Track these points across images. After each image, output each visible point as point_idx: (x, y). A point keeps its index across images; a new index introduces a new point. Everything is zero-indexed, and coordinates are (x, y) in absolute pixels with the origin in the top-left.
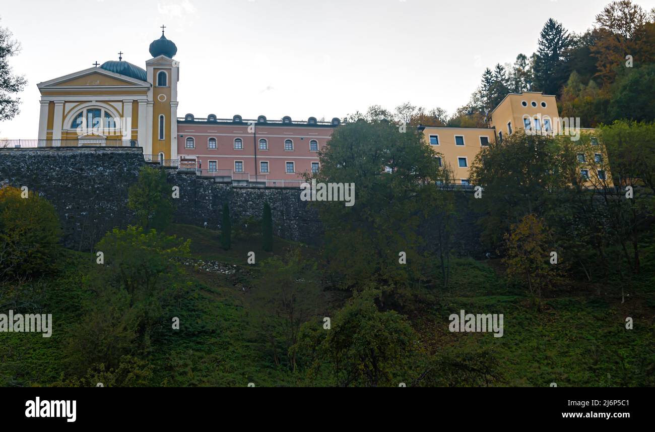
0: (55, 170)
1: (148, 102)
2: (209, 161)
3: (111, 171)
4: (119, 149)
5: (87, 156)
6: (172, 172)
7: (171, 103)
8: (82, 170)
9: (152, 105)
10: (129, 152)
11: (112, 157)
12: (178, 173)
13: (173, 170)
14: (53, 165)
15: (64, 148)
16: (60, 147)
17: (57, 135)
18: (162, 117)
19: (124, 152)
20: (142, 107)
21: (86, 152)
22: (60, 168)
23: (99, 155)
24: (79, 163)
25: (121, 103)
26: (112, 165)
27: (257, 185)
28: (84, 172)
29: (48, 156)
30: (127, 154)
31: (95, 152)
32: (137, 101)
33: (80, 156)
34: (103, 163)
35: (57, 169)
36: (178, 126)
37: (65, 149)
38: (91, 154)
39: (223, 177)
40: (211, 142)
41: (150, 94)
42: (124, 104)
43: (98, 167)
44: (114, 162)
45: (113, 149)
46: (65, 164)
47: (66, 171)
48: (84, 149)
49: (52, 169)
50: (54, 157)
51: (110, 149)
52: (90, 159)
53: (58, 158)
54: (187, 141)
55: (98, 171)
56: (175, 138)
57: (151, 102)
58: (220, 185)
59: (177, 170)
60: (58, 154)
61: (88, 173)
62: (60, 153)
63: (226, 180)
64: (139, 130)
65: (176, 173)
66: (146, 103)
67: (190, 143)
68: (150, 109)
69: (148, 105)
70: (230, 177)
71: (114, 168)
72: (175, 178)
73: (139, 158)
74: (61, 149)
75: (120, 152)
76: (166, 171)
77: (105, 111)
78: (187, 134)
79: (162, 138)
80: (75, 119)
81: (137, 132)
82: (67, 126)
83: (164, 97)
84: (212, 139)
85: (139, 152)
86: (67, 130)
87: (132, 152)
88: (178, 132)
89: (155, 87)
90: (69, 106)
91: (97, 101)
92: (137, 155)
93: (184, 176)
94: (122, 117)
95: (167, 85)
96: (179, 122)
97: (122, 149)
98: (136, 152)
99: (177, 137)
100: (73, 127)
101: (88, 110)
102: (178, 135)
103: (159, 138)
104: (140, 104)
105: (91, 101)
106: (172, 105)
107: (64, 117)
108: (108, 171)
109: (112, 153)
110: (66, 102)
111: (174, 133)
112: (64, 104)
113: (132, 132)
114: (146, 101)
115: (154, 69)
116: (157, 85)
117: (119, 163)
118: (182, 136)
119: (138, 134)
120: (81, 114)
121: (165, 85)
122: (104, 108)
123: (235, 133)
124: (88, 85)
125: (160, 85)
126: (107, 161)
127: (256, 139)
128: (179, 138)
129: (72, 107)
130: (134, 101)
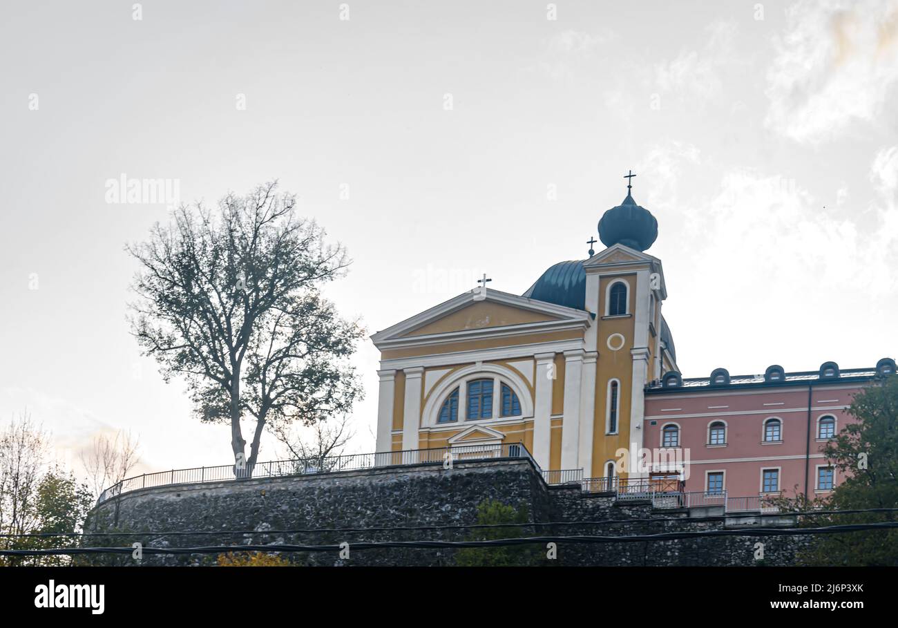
0: (364, 516)
1: (585, 355)
2: (707, 472)
3: (465, 510)
4: (484, 464)
5: (422, 483)
6: (604, 503)
7: (633, 352)
8: (411, 511)
9: (594, 360)
10: (502, 469)
11: (469, 483)
12: (614, 505)
13: (605, 499)
14: (362, 505)
15: (381, 469)
16: (375, 469)
17: (411, 440)
18: (614, 385)
19: (493, 470)
20: (572, 366)
21: (423, 476)
22: (374, 510)
23: (446, 479)
24: (409, 497)
25: (531, 362)
26: (468, 499)
27: (777, 522)
28: (414, 517)
29: (354, 489)
30: (499, 473)
31: (438, 474)
32: (562, 353)
33: (411, 484)
34: (452, 496)
35: (369, 512)
36: (646, 402)
37: (384, 472)
38: (431, 478)
39: (706, 508)
40: (714, 432)
41: (591, 336)
42: (539, 362)
43: (442, 505)
44: (473, 492)
45: (471, 466)
46: (383, 502)
47: (384, 516)
48: (417, 469)
49: (358, 513)
50: (364, 489)
51: (467, 465)
52: (429, 490)
53: (371, 491)
54: (665, 432)
55: (442, 512)
56: (638, 428)
57: (592, 354)
58: (700, 524)
59: (614, 499)
60: (371, 483)
61: (423, 518)
62: (375, 481)
63: (713, 514)
64: (565, 417)
65: (611, 505)
66: (580, 358)
67: (671, 437)
68: (591, 368)
69: (585, 361)
70: (722, 507)
71: (471, 505)
72: (608, 516)
73: (520, 481)
74: (377, 472)
75: (486, 470)
76: (589, 502)
77: (502, 382)
78: (664, 418)
79: (613, 429)
80: (445, 403)
81: (561, 421)
82: (430, 420)
83: (620, 339)
84: (718, 425)
85: (522, 469)
86: (431, 428)
87: (509, 470)
88: (646, 414)
89: (602, 319)
90: (433, 377)
91: (484, 362)
92: (518, 473)
93: (628, 512)
94: (533, 391)
95: (627, 313)
96: (648, 391)
97: (488, 464)
98: (516, 469)
99: (642, 425)
100: (439, 421)
101: (468, 382)
102: (645, 421)
103: (607, 431)
104: (567, 359)
105: (474, 363)
106: (635, 357)
107: (423, 402)
108: (460, 511)
109: (469, 475)
110: (426, 369)
111: (637, 417)
112: (424, 374)
113: (553, 422)
114: (582, 351)
115: (601, 277)
116: (607, 313)
117: (480, 494)
118: (654, 423)
119: (564, 426)
120: (455, 393)
121: (623, 312)
122: (500, 374)
123: (767, 408)
124: (467, 328)
125: (612, 312)
126: (460, 490)
127: (812, 417)
128: (648, 428)
129: (438, 380)
130: (557, 353)
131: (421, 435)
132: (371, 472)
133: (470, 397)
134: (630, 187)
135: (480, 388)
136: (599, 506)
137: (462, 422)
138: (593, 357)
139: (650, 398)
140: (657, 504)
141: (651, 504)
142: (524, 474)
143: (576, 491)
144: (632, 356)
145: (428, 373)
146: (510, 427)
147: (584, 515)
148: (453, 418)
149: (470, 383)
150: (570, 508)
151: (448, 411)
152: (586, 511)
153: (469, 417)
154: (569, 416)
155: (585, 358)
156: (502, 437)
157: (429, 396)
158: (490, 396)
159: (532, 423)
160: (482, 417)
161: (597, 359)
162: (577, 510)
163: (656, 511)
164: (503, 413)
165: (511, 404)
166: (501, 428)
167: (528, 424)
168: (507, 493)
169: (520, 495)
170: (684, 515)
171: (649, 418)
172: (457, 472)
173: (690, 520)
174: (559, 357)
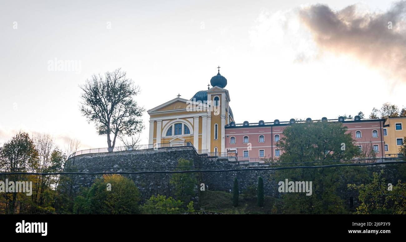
0: (145, 163)
1: (208, 117)
2: (243, 151)
3: (174, 161)
4: (179, 148)
5: (162, 153)
6: (214, 160)
7: (221, 116)
8: (159, 162)
9: (210, 118)
10: (185, 149)
11: (175, 153)
12: (217, 160)
13: (215, 158)
14: (145, 160)
15: (150, 149)
16: (148, 149)
17: (159, 141)
18: (216, 125)
19: (182, 150)
20: (204, 120)
21: (162, 151)
22: (148, 161)
23: (169, 152)
24: (158, 157)
25: (193, 119)
26: (175, 158)
27: (264, 165)
28: (160, 163)
29: (142, 155)
30: (184, 151)
31: (166, 151)
33: (159, 154)
34: (171, 157)
35: (147, 162)
36: (225, 130)
37: (151, 150)
38: (165, 152)
39: (244, 161)
40: (245, 139)
42: (195, 119)
43: (168, 160)
44: (177, 156)
45: (176, 148)
46: (151, 159)
47: (151, 163)
48: (161, 149)
49: (144, 162)
50: (145, 155)
52: (164, 155)
53: (147, 155)
54: (231, 139)
55: (168, 162)
56: (223, 138)
58: (242, 166)
59: (217, 158)
60: (147, 153)
61: (162, 164)
62: (148, 153)
63: (246, 163)
64: (203, 134)
66: (206, 118)
67: (233, 140)
68: (209, 121)
69: (208, 119)
70: (248, 161)
71: (176, 160)
72: (216, 163)
73: (190, 153)
74: (149, 150)
75: (180, 150)
76: (210, 159)
77: (184, 124)
78: (231, 135)
79: (216, 138)
80: (168, 130)
81: (201, 136)
82: (164, 135)
84: (246, 137)
85: (191, 149)
86: (164, 138)
87: (187, 150)
88: (225, 134)
90: (165, 123)
91: (179, 119)
92: (189, 151)
93: (221, 162)
94: (193, 127)
96: (226, 127)
97: (181, 148)
98: (189, 149)
99: (224, 137)
100: (167, 135)
101: (175, 124)
102: (225, 136)
103: (215, 139)
104: (203, 118)
105: (176, 119)
106: (222, 118)
107: (162, 130)
108: (173, 161)
109: (175, 151)
110: (163, 120)
111: (223, 135)
112: (162, 122)
113: (199, 136)
114: (207, 116)
115: (211, 95)
117: (179, 157)
118: (228, 136)
119: (202, 137)
120: (171, 127)
122: (184, 122)
123: (260, 132)
124: (174, 109)
125: (215, 105)
126: (173, 156)
127: (273, 135)
128: (226, 137)
129: (166, 123)
130: (200, 116)
131: (161, 139)
132: (147, 150)
133: (175, 129)
134: (219, 70)
135: (178, 126)
136: (213, 160)
137: (173, 136)
139: (227, 129)
140: (229, 160)
142: (191, 151)
143: (206, 156)
144: (221, 117)
145: (163, 122)
146: (187, 137)
147: (209, 163)
148: (171, 134)
149: (175, 125)
150: (205, 161)
151: (169, 133)
152: (209, 162)
153: (175, 134)
155: (207, 118)
156: (184, 140)
157: (163, 128)
158: (181, 128)
159: (193, 136)
160: (179, 134)
161: (211, 118)
162: (207, 161)
163: (229, 162)
164: (185, 133)
165: (187, 131)
166: (184, 137)
167: (192, 136)
168: (186, 156)
169: (190, 157)
170: (238, 163)
171: (226, 135)
172: (172, 150)
173: (239, 165)
174: (200, 118)
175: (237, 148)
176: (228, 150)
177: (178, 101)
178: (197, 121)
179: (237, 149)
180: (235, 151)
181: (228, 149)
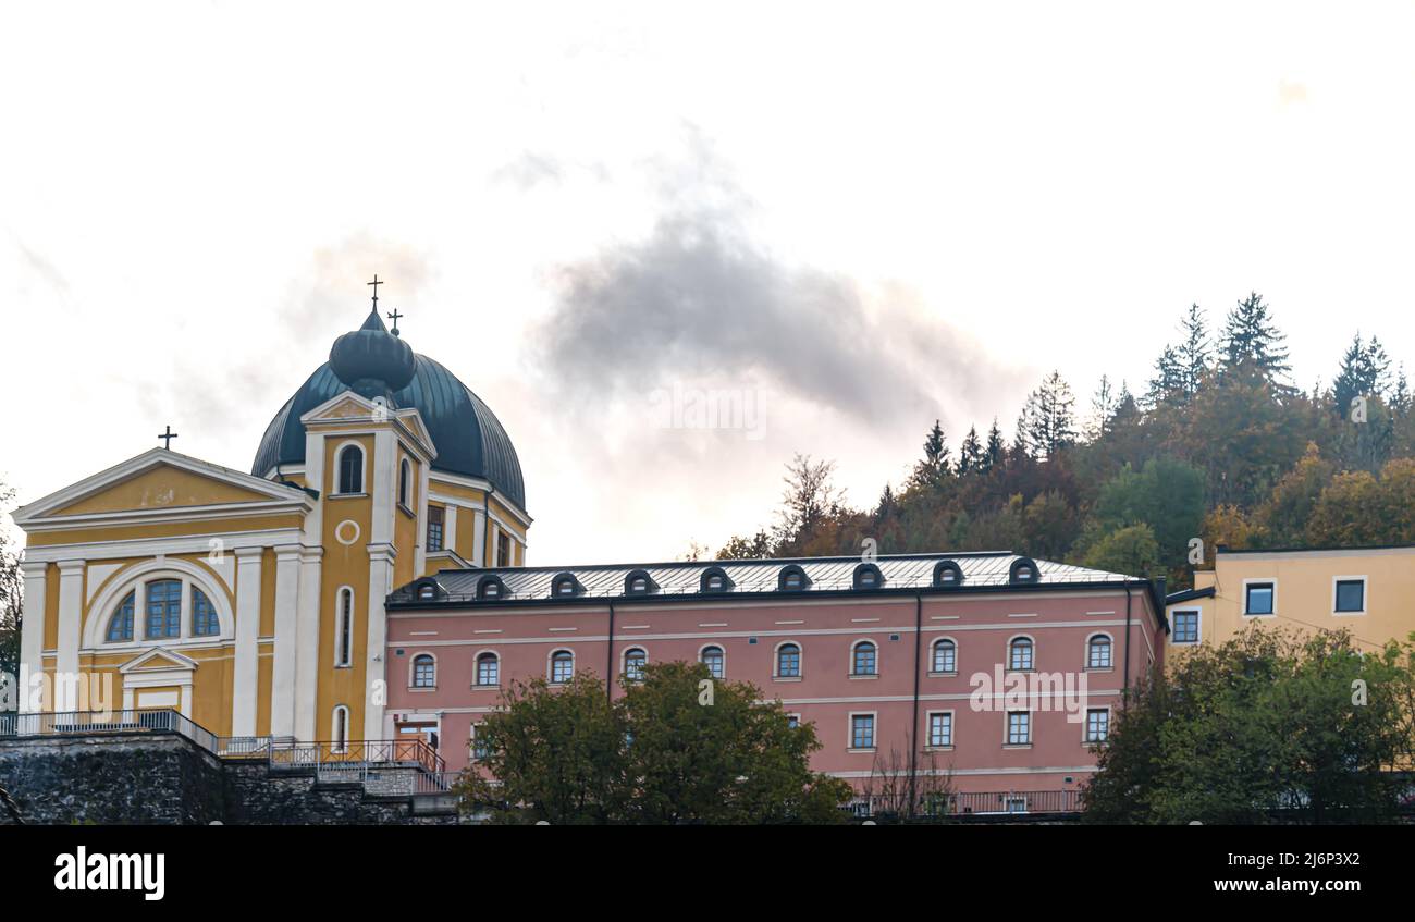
1: (303, 551)
2: (474, 725)
3: (94, 804)
4: (119, 739)
5: (38, 763)
6: (300, 786)
7: (370, 549)
8: (23, 804)
9: (318, 559)
10: (143, 747)
11: (99, 766)
12: (312, 790)
13: (300, 781)
18: (347, 594)
19: (131, 748)
20: (286, 567)
21: (40, 752)
23: (69, 758)
24: (20, 783)
25: (231, 559)
26: (98, 789)
28: (26, 812)
30: (139, 753)
31: (59, 751)
32: (272, 548)
33: (24, 764)
34: (77, 784)
36: (389, 622)
38: (50, 757)
40: (483, 667)
41: (314, 523)
42: (241, 560)
43: (62, 795)
44: (104, 779)
45: (102, 741)
51: (98, 740)
52: (46, 773)
54: (415, 665)
55: (62, 805)
56: (378, 658)
57: (314, 550)
58: (425, 820)
59: (311, 781)
64: (277, 640)
65: (308, 789)
66: (295, 556)
67: (425, 672)
68: (312, 571)
69: (304, 560)
71: (101, 798)
72: (303, 805)
73: (167, 764)
75: (123, 748)
76: (279, 784)
77: (193, 586)
78: (414, 644)
79: (345, 660)
80: (117, 613)
81: (271, 646)
82: (95, 638)
83: (353, 527)
84: (487, 658)
85: (169, 747)
86: (96, 650)
87: (152, 749)
88: (389, 637)
89: (328, 499)
90: (98, 574)
91: (167, 556)
92: (164, 754)
93: (329, 800)
94: (233, 601)
95: (363, 491)
96: (391, 606)
97: (125, 739)
98: (162, 747)
99: (382, 655)
100: (109, 639)
101: (147, 583)
102: (388, 650)
103: (337, 661)
104: (280, 557)
105: (154, 557)
106: (372, 556)
107: (85, 610)
108: (86, 805)
109: (101, 754)
110: (89, 562)
111: (376, 645)
112: (85, 569)
113: (261, 647)
114: (298, 547)
115: (327, 438)
116: (335, 491)
117: (115, 782)
118: (400, 652)
119: (276, 655)
120: (129, 598)
121: (358, 489)
122: (189, 574)
123: (554, 634)
124: (143, 505)
125: (344, 488)
126: (87, 776)
127: (615, 648)
128: (392, 658)
129: (104, 579)
130: (266, 548)
131: (82, 658)
133: (149, 603)
134: (375, 299)
135: (163, 590)
136: (292, 790)
137: (138, 643)
138: (315, 554)
139: (394, 616)
140: (371, 787)
141: (363, 789)
142: (171, 755)
143: (261, 767)
144: (369, 554)
145: (92, 569)
146: (204, 652)
147: (271, 803)
148: (127, 635)
149: (150, 584)
150: (253, 793)
151: (120, 625)
152: (274, 797)
153: (149, 635)
154: (282, 640)
155: (304, 555)
156: (192, 667)
157: (92, 603)
158: (178, 603)
159: (232, 649)
160: (168, 636)
161: (323, 556)
162: (263, 795)
163: (368, 799)
164: (195, 633)
165: (205, 619)
166: (191, 653)
167: (227, 649)
168: (148, 781)
169: (166, 786)
170: (405, 806)
171: (392, 644)
172: (85, 749)
173: (411, 813)
174: (268, 554)
175: (441, 710)
176: (401, 720)
177: (163, 465)
178: (251, 569)
179: (443, 716)
180: (434, 724)
181: (401, 712)
